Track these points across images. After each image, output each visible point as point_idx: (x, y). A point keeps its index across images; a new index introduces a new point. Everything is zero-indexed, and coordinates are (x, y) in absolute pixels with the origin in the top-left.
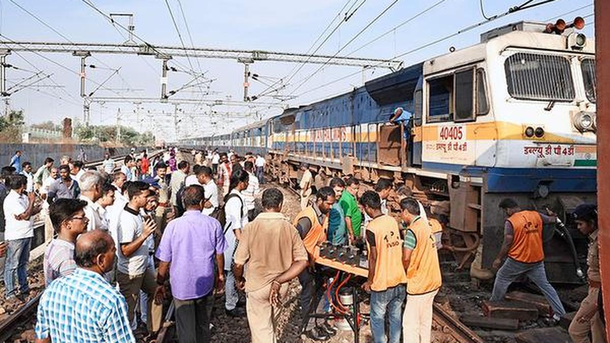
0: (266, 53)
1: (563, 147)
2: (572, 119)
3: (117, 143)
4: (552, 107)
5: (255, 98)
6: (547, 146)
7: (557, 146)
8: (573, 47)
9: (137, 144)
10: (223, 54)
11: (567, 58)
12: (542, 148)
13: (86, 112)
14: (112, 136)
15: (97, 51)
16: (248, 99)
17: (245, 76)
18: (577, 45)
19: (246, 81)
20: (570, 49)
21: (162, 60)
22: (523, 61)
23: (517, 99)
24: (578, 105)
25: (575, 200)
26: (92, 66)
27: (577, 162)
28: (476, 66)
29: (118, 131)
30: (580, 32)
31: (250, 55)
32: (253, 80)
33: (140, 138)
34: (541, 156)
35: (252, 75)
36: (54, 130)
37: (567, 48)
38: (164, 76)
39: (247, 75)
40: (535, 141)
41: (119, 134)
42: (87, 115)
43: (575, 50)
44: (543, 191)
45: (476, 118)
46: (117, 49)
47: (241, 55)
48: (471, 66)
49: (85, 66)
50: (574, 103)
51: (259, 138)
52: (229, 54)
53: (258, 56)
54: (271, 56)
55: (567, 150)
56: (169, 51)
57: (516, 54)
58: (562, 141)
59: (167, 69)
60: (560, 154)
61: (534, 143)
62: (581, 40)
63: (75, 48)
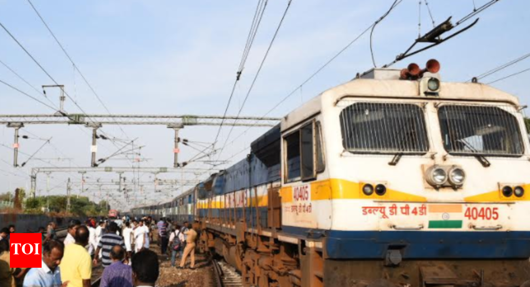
0: (196, 117)
1: (412, 206)
2: (424, 173)
3: (67, 213)
4: (397, 161)
5: (185, 164)
6: (391, 205)
7: (403, 205)
8: (426, 93)
9: (88, 213)
10: (152, 120)
11: (420, 105)
12: (384, 208)
13: (33, 182)
14: (62, 205)
15: (29, 122)
16: (178, 165)
17: (175, 142)
18: (429, 91)
19: (176, 147)
20: (423, 95)
21: (92, 129)
22: (367, 112)
23: (354, 153)
24: (433, 157)
25: (441, 268)
26: (25, 137)
27: (432, 224)
28: (315, 120)
29: (69, 200)
30: (434, 75)
31: (180, 121)
32: (184, 145)
33: (93, 208)
34: (385, 216)
35: (182, 141)
36: (8, 200)
37: (419, 94)
38: (94, 144)
39: (177, 141)
40: (375, 200)
41: (69, 204)
42: (34, 185)
43: (429, 97)
44: (395, 257)
45: (316, 176)
46: (49, 119)
47: (172, 120)
48: (309, 121)
49: (18, 136)
50: (428, 154)
51: (190, 206)
52: (158, 120)
53: (189, 121)
54: (202, 121)
55: (418, 210)
56: (98, 120)
57: (354, 105)
58: (410, 199)
59: (97, 137)
60: (408, 214)
61: (375, 202)
62: (436, 85)
63: (9, 120)
